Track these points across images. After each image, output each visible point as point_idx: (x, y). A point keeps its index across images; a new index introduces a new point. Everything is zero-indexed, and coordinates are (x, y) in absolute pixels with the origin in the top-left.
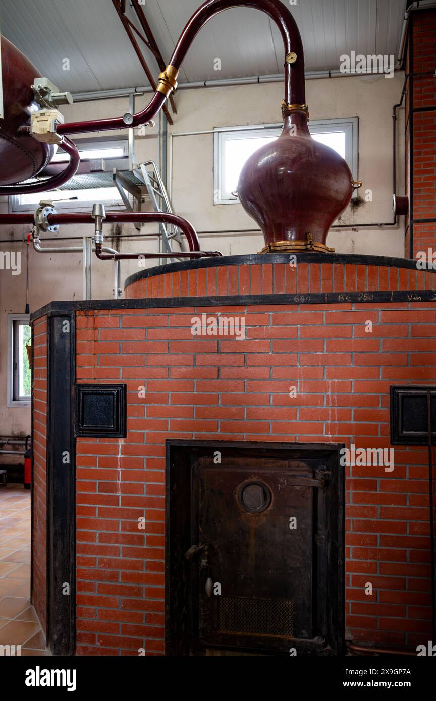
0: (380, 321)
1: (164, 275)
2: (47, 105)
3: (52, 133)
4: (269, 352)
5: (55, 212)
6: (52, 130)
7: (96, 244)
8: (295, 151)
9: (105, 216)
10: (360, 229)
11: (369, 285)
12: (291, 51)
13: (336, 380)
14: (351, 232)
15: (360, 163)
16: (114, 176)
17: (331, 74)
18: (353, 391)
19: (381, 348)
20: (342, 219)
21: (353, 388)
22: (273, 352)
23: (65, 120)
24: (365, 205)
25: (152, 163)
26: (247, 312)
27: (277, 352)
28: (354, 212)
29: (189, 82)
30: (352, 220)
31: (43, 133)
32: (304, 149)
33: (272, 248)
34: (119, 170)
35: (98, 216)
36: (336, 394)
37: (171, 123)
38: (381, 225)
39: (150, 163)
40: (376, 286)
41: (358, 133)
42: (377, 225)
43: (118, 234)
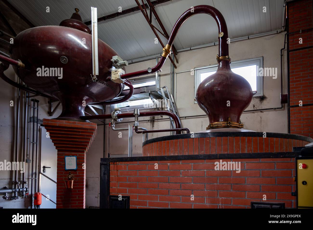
0: (245, 168)
1: (154, 143)
2: (117, 67)
3: (119, 79)
4: (192, 183)
5: (121, 113)
6: (119, 78)
7: (135, 127)
8: (220, 79)
9: (139, 114)
10: (264, 111)
11: (247, 147)
12: (221, 31)
13: (224, 198)
14: (260, 113)
15: (264, 79)
16: (150, 94)
17: (249, 38)
18: (232, 204)
19: (246, 182)
20: (255, 107)
21: (232, 202)
22: (193, 183)
23: (125, 72)
24: (267, 99)
25: (166, 87)
26: (182, 163)
27: (195, 183)
28: (261, 103)
29: (183, 49)
30: (260, 107)
31: (116, 79)
32: (225, 78)
33: (211, 126)
34: (152, 91)
35: (136, 114)
36: (224, 205)
37: (176, 67)
38: (275, 109)
39: (165, 87)
40: (251, 147)
41: (263, 64)
42: (273, 109)
43: (154, 119)
